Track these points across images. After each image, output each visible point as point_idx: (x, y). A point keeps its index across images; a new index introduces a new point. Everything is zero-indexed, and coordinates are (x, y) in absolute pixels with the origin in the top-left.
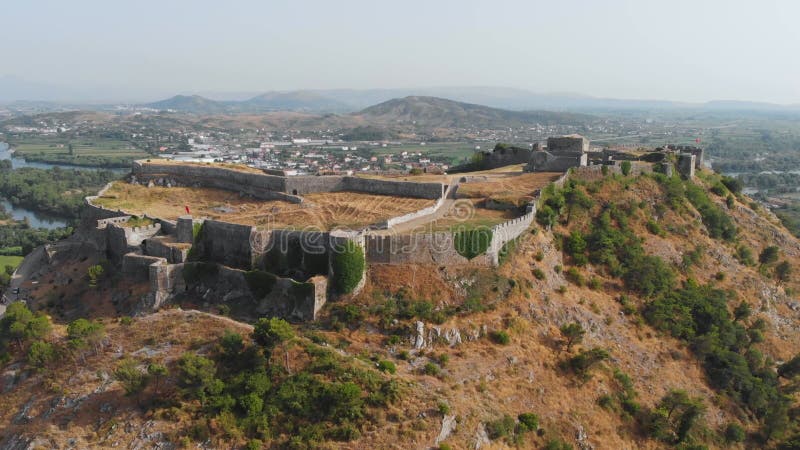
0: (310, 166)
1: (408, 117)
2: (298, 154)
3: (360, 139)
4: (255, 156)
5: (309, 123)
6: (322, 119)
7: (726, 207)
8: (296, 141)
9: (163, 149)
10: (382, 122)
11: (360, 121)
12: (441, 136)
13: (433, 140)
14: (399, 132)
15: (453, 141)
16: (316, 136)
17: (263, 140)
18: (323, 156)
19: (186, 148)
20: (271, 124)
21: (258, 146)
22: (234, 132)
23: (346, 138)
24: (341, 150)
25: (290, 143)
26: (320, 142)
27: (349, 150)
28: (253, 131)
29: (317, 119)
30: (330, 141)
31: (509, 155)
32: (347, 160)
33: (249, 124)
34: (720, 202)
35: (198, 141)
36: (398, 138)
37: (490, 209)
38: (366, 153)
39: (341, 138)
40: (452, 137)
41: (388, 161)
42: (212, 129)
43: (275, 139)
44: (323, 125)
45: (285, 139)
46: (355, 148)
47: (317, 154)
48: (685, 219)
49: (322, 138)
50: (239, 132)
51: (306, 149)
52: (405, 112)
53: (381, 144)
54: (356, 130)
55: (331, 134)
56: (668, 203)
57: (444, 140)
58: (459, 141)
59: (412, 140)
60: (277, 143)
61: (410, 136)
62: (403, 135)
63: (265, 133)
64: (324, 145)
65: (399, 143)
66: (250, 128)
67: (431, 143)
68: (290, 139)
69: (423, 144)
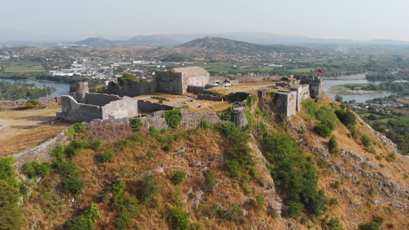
2: (128, 69)
3: (172, 61)
4: (102, 71)
5: (149, 52)
6: (157, 49)
7: (326, 152)
8: (134, 62)
9: (55, 67)
10: (189, 51)
11: (178, 50)
12: (218, 59)
13: (212, 62)
14: (194, 57)
15: (223, 61)
16: (148, 59)
17: (117, 61)
19: (68, 67)
20: (128, 53)
21: (110, 65)
22: (104, 57)
23: (163, 61)
24: (156, 67)
25: (130, 63)
26: (148, 62)
27: (161, 67)
29: (154, 49)
30: (153, 62)
33: (116, 52)
34: (320, 147)
35: (79, 63)
39: (161, 60)
40: (224, 60)
42: (94, 55)
43: (125, 61)
44: (156, 53)
46: (164, 66)
47: (140, 69)
48: (246, 193)
49: (150, 60)
50: (108, 57)
51: (137, 66)
52: (203, 46)
55: (156, 58)
56: (225, 168)
57: (218, 61)
58: (227, 62)
59: (200, 61)
60: (123, 63)
61: (200, 59)
62: (196, 59)
63: (121, 57)
64: (149, 64)
65: (192, 63)
66: (115, 55)
67: (210, 63)
68: (132, 61)
69: (205, 64)
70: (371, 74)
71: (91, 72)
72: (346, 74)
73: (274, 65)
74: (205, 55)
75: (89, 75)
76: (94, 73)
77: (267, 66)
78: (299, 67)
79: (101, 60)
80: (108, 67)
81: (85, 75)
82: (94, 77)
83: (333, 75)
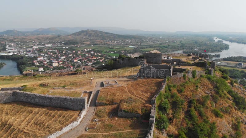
0: (49, 55)
1: (87, 36)
2: (46, 50)
3: (70, 44)
4: (29, 51)
5: (52, 38)
6: (57, 37)
8: (46, 45)
10: (78, 38)
11: (71, 38)
12: (98, 43)
13: (96, 44)
14: (84, 42)
15: (102, 44)
17: (34, 45)
18: (55, 51)
20: (38, 39)
21: (31, 47)
22: (24, 42)
23: (65, 44)
24: (63, 48)
25: (44, 46)
26: (55, 45)
27: (65, 48)
28: (32, 42)
29: (55, 37)
30: (58, 45)
31: (126, 61)
32: (64, 52)
33: (31, 39)
34: (229, 84)
36: (83, 44)
37: (122, 117)
38: (71, 49)
39: (63, 44)
40: (102, 43)
41: (79, 52)
42: (17, 41)
43: (39, 44)
44: (57, 39)
45: (43, 44)
46: (68, 48)
47: (53, 50)
48: (227, 102)
49: (56, 44)
50: (26, 42)
51: (50, 48)
52: (86, 35)
53: (77, 46)
54: (68, 41)
55: (59, 42)
56: (217, 93)
57: (99, 44)
58: (104, 44)
59: (88, 44)
60: (39, 46)
61: (88, 43)
62: (85, 43)
63: (36, 42)
64: (57, 46)
65: (84, 45)
66: (31, 41)
67: (95, 45)
68: (44, 45)
69: (92, 46)
70: (185, 50)
71: (22, 52)
72: (172, 51)
73: (132, 47)
74: (89, 40)
75: (22, 54)
76: (25, 53)
77: (128, 47)
78: (146, 48)
79: (24, 45)
80: (32, 49)
81: (19, 54)
82: (27, 56)
83: (166, 52)
